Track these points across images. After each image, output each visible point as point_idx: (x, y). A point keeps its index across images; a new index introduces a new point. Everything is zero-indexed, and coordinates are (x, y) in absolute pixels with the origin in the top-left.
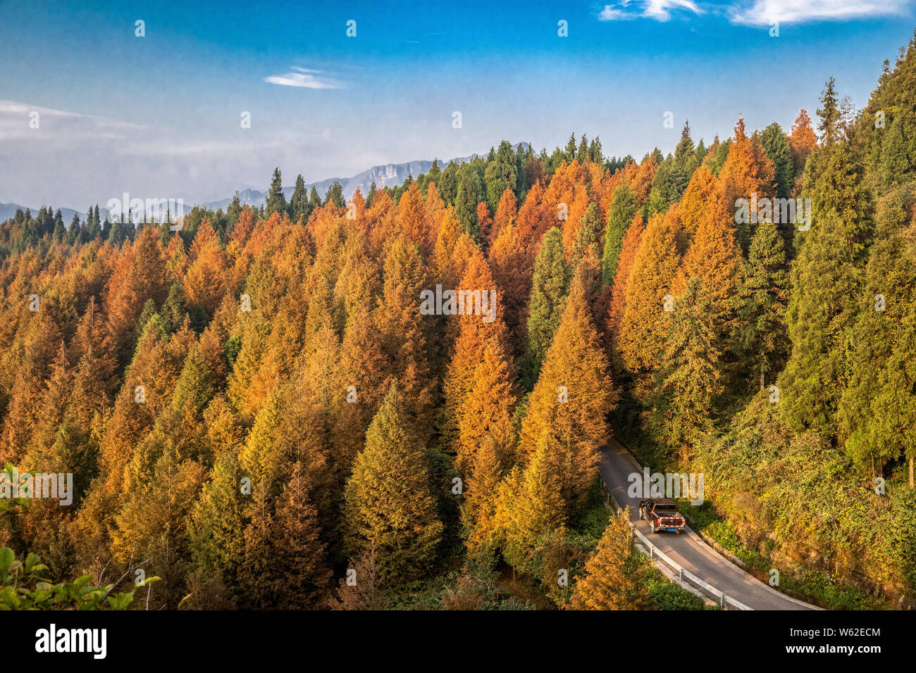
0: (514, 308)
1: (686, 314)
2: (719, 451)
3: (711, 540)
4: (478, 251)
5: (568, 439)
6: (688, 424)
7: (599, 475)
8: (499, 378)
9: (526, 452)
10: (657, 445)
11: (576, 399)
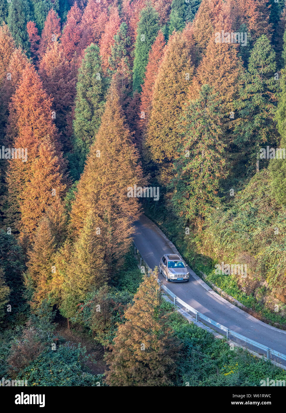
0: (62, 112)
1: (199, 114)
2: (225, 222)
3: (219, 289)
4: (30, 64)
5: (109, 217)
6: (202, 202)
7: (134, 245)
8: (52, 170)
9: (75, 228)
10: (177, 219)
11: (115, 185)
